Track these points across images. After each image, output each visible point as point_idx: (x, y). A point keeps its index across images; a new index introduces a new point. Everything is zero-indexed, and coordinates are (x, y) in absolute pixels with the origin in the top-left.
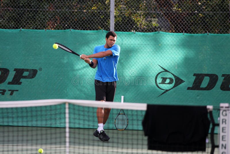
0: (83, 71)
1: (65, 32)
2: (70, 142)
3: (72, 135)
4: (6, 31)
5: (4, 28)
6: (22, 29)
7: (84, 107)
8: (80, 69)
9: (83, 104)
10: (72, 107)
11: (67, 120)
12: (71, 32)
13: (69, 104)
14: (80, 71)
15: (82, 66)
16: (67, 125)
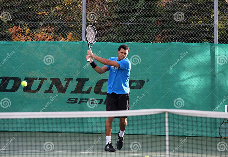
0: (188, 81)
1: (170, 44)
2: (170, 150)
3: (172, 144)
4: (115, 44)
5: (113, 41)
6: (130, 43)
7: (183, 116)
8: (184, 80)
9: (182, 113)
10: (171, 116)
11: (167, 129)
12: (177, 44)
13: (169, 113)
14: (185, 82)
15: (187, 77)
16: (167, 134)
